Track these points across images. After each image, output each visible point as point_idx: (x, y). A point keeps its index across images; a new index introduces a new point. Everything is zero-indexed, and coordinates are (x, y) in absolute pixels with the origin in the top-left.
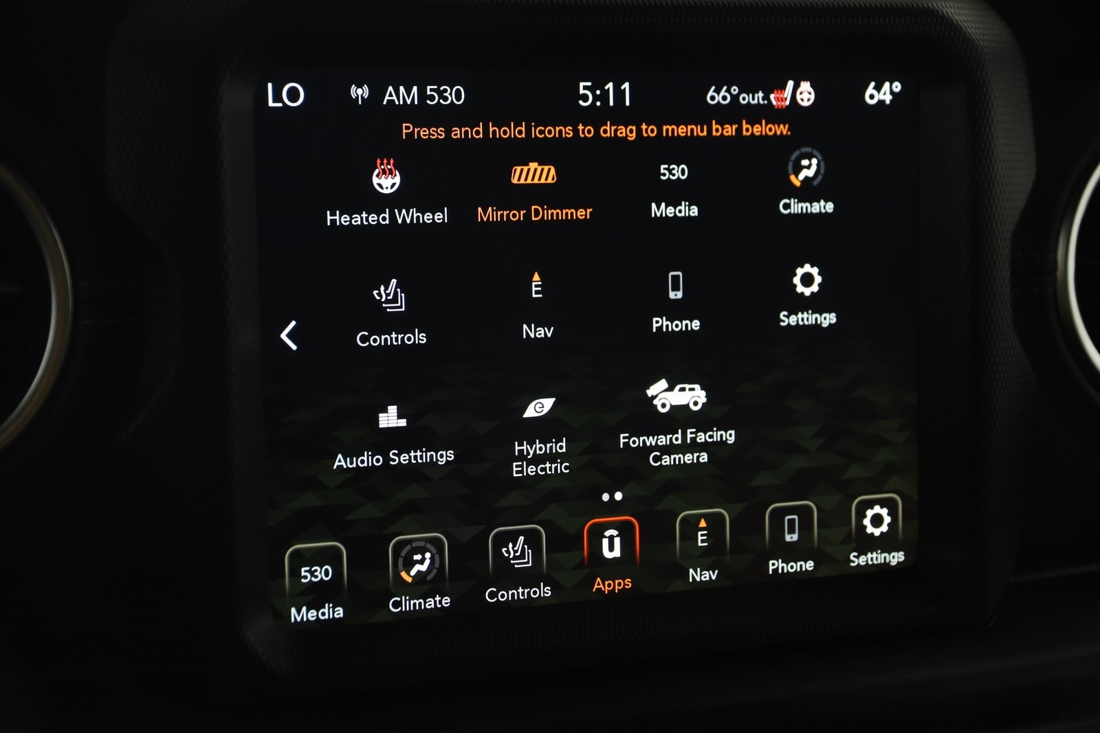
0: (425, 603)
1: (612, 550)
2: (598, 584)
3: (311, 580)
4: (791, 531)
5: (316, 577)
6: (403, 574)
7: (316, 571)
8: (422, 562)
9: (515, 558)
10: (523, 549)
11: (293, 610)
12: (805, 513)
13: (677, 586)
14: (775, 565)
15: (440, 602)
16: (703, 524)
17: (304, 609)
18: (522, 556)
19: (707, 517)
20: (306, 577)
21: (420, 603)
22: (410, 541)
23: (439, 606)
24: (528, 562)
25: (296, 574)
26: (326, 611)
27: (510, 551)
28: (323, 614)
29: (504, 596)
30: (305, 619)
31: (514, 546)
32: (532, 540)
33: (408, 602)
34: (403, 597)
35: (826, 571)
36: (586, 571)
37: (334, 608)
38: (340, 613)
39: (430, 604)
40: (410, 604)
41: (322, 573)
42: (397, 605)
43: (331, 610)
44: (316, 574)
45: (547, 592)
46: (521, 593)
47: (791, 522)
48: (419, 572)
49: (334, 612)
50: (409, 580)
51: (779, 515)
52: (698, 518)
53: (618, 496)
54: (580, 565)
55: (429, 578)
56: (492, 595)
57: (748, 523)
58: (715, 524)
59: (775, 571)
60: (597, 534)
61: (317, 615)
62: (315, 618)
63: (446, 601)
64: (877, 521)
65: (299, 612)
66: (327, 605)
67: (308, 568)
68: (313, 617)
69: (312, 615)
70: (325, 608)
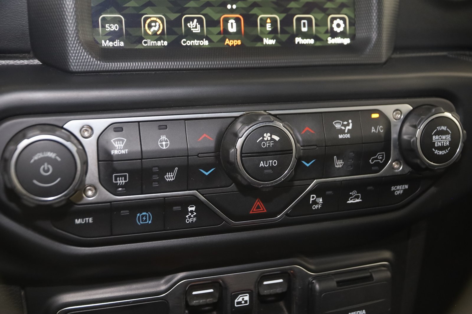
0: (157, 43)
1: (232, 28)
2: (227, 42)
3: (110, 30)
4: (304, 26)
5: (112, 29)
6: (148, 31)
7: (112, 26)
8: (155, 26)
9: (193, 28)
10: (196, 25)
11: (103, 41)
12: (310, 20)
13: (259, 45)
14: (298, 40)
15: (163, 43)
16: (269, 21)
17: (108, 41)
18: (196, 27)
19: (270, 18)
20: (108, 28)
21: (155, 43)
22: (150, 18)
23: (163, 45)
24: (198, 30)
25: (103, 27)
26: (116, 42)
27: (191, 25)
28: (115, 44)
29: (189, 43)
30: (108, 46)
31: (193, 23)
32: (200, 21)
33: (150, 42)
34: (148, 40)
35: (318, 44)
36: (222, 36)
37: (120, 42)
38: (122, 44)
39: (159, 43)
40: (151, 43)
41: (114, 27)
42: (145, 43)
43: (119, 42)
44: (112, 27)
45: (206, 43)
46: (196, 42)
47: (304, 23)
48: (154, 31)
49: (120, 43)
50: (150, 33)
51: (299, 20)
52: (267, 18)
53: (234, 7)
54: (219, 33)
55: (158, 33)
56: (184, 42)
57: (287, 22)
58: (274, 22)
59: (298, 43)
60: (226, 21)
61: (113, 45)
62: (112, 45)
63: (166, 43)
64: (338, 26)
65: (105, 42)
66: (117, 40)
67: (109, 25)
68: (111, 45)
69: (111, 44)
70: (116, 41)
